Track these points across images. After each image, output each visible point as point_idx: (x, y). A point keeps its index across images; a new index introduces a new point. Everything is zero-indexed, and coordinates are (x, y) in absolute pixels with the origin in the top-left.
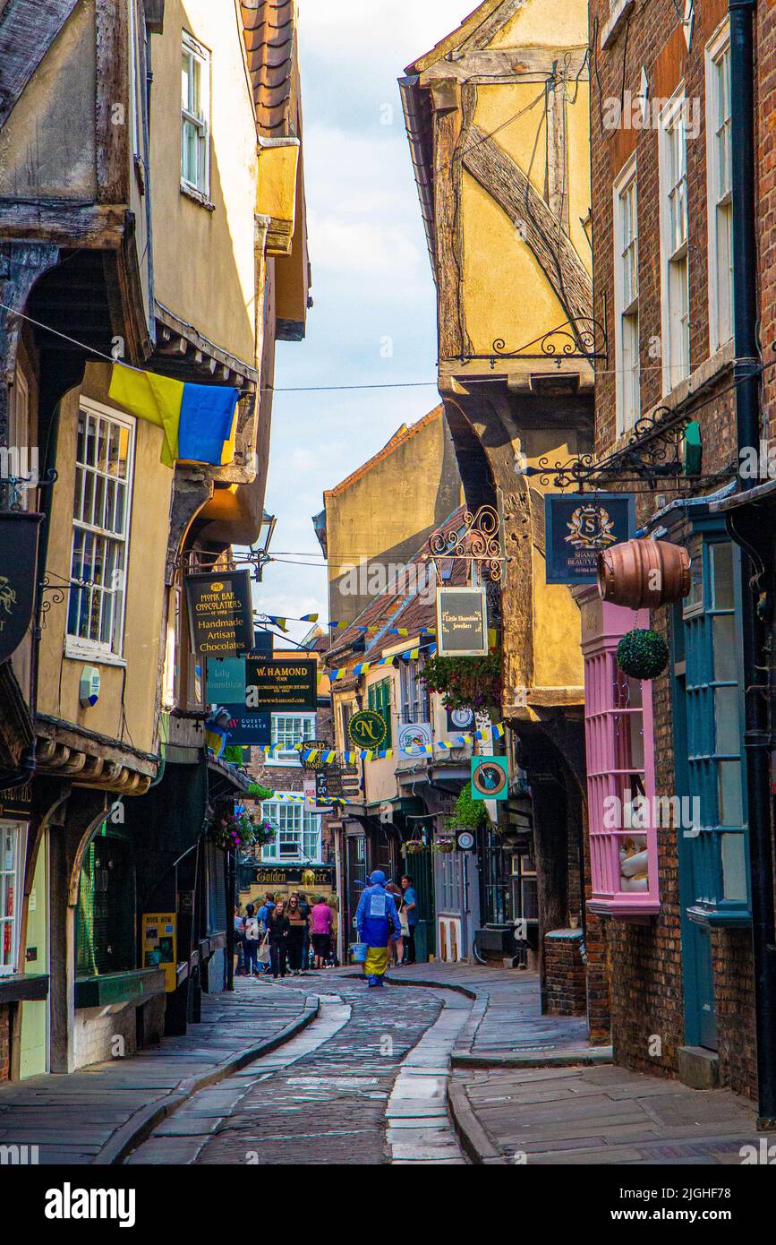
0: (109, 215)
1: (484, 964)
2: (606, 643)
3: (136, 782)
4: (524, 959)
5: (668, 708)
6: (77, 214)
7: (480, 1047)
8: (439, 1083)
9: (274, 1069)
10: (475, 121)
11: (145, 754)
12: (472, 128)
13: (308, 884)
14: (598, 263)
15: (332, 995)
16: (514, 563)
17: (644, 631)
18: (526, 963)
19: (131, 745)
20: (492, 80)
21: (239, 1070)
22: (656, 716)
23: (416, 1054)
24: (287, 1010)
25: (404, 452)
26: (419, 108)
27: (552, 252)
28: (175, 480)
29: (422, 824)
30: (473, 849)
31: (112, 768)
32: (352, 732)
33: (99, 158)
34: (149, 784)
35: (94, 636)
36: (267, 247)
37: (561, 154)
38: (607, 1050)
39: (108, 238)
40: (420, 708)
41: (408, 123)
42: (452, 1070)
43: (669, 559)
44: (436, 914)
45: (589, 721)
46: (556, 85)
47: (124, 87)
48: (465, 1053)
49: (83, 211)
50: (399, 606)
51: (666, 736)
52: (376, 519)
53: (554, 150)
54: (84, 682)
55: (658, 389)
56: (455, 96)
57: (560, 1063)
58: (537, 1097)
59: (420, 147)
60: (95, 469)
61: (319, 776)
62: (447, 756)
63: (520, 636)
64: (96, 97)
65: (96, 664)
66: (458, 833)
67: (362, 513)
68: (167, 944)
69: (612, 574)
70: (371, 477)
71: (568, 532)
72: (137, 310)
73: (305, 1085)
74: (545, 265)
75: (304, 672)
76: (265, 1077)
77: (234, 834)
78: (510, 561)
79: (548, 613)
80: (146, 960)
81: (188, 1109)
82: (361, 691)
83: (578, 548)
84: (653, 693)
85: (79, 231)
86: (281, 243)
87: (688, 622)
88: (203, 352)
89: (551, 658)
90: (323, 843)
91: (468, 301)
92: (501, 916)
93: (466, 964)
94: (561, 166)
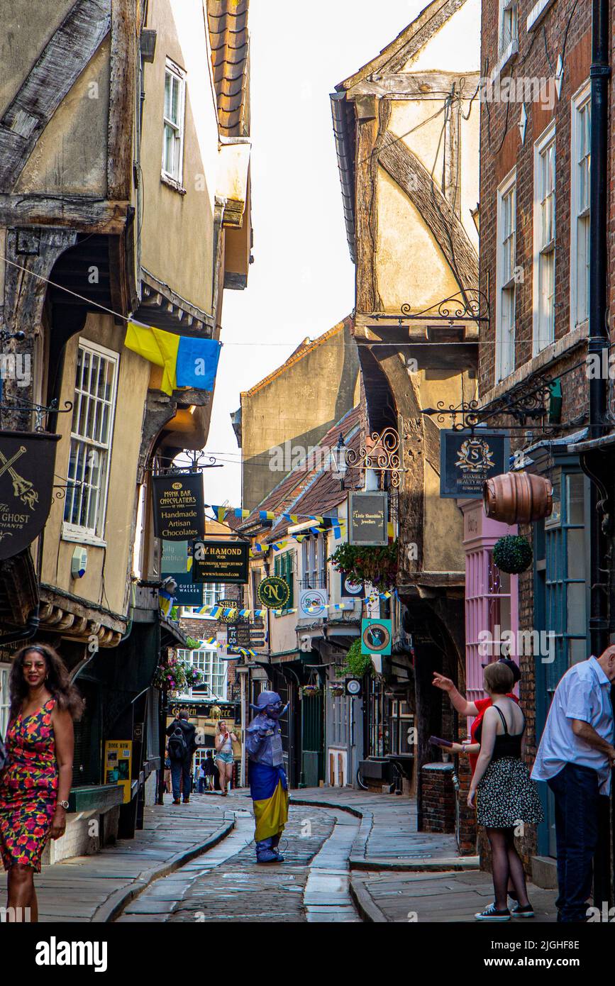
0: (115, 209)
1: (366, 790)
2: (484, 543)
3: (110, 637)
4: (399, 786)
5: (531, 595)
6: (91, 207)
7: (371, 855)
8: (342, 880)
9: (211, 866)
10: (389, 128)
11: (117, 615)
12: (386, 134)
13: (215, 718)
14: (484, 247)
15: (243, 811)
16: (410, 474)
17: (515, 537)
18: (401, 790)
19: (107, 608)
20: (403, 97)
21: (181, 867)
22: (520, 600)
23: (319, 859)
24: (210, 821)
25: (308, 362)
26: (345, 116)
27: (447, 231)
28: (147, 401)
29: (316, 672)
30: (359, 694)
31: (93, 626)
32: (261, 595)
33: (109, 165)
34: (120, 639)
35: (82, 523)
36: (224, 221)
37: (455, 156)
38: (475, 859)
39: (114, 226)
40: (318, 577)
41: (335, 126)
42: (350, 871)
43: (537, 489)
44: (327, 747)
45: (468, 602)
46: (453, 102)
47: (130, 112)
48: (360, 859)
49: (96, 205)
50: (301, 490)
51: (528, 616)
52: (283, 416)
53: (450, 152)
54: (75, 559)
55: (529, 350)
56: (373, 109)
57: (435, 868)
58: (422, 892)
59: (343, 143)
60: (88, 394)
61: (230, 628)
62: (339, 617)
63: (414, 531)
64: (108, 120)
65: (84, 545)
66: (348, 680)
67: (271, 411)
68: (124, 764)
69: (494, 497)
70: (280, 381)
71: (458, 459)
72: (130, 277)
73: (238, 879)
74: (441, 241)
75: (238, 552)
76: (204, 872)
77: (170, 678)
78: (407, 472)
79: (436, 514)
80: (107, 778)
81: (149, 894)
82: (268, 560)
83: (465, 471)
84: (519, 582)
85: (92, 220)
86: (235, 219)
87: (549, 532)
88: (173, 304)
89: (437, 549)
90: (228, 684)
91: (380, 268)
92: (381, 750)
93: (351, 789)
94: (455, 165)
